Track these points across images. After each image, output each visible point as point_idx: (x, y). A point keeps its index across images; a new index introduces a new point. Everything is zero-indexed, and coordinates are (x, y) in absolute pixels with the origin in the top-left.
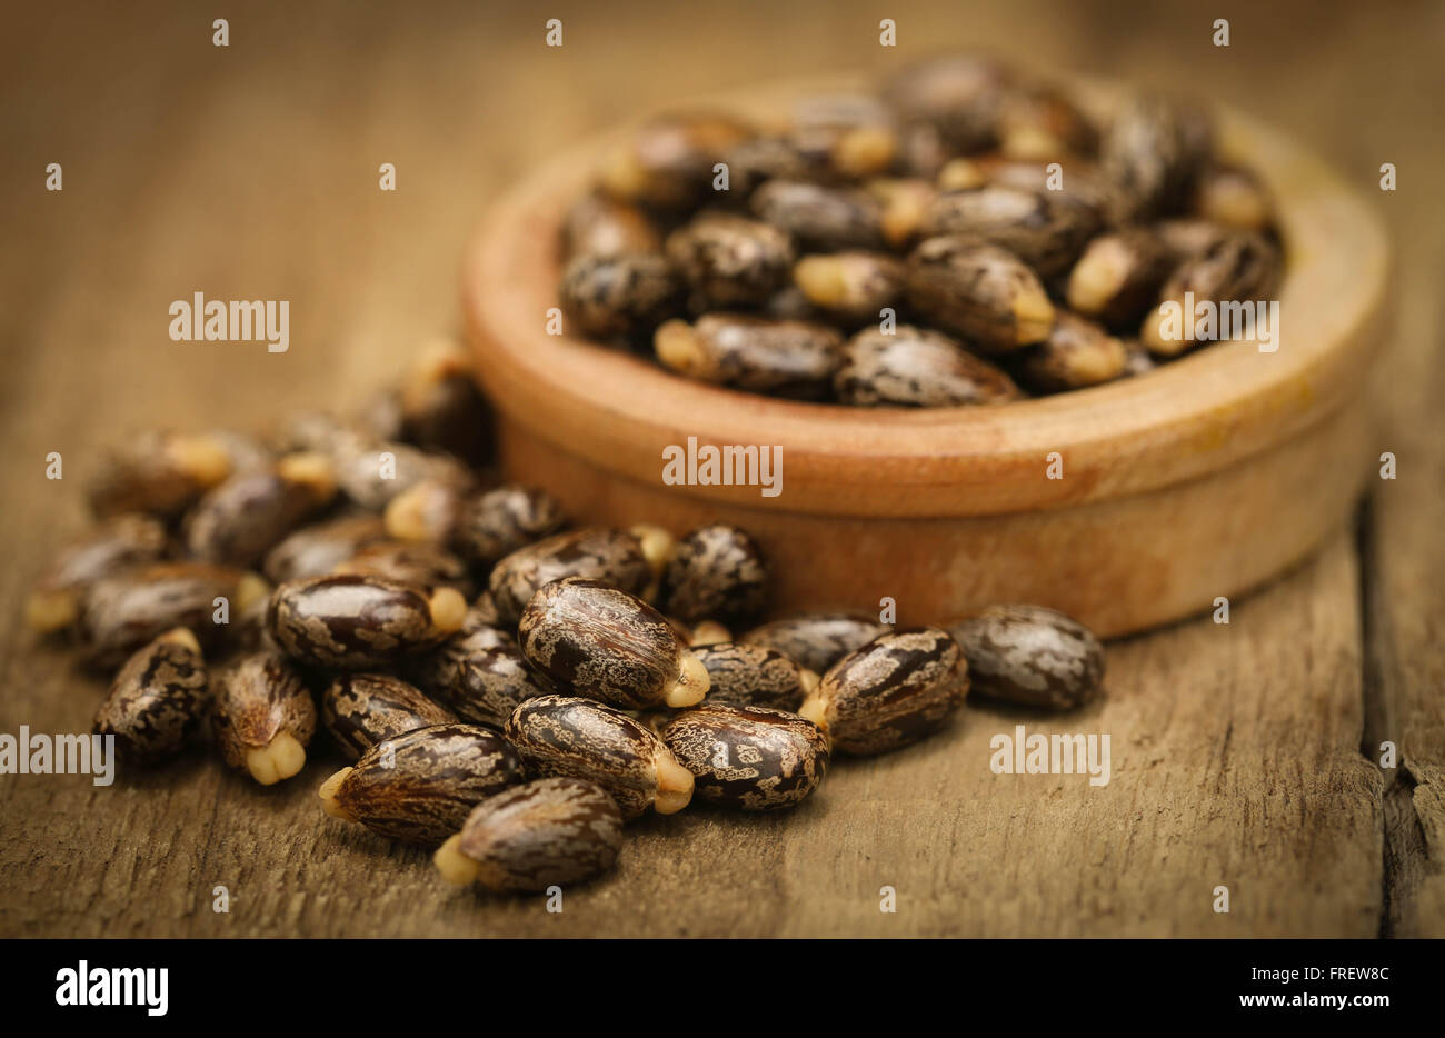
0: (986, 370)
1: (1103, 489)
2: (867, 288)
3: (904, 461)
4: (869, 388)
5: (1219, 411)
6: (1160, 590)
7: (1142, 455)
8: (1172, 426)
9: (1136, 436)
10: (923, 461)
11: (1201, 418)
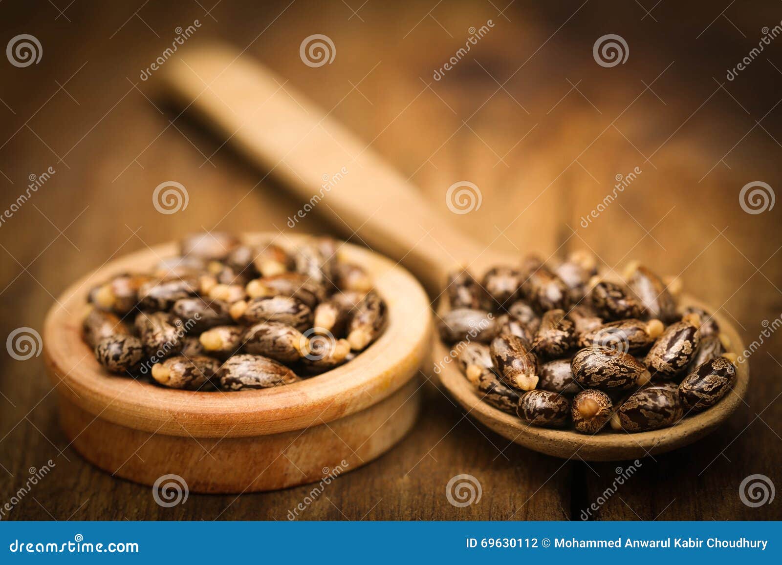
0: (284, 369)
1: (348, 411)
2: (230, 340)
3: (270, 411)
4: (237, 381)
5: (387, 373)
6: (368, 447)
7: (362, 395)
8: (370, 382)
9: (358, 388)
10: (277, 410)
11: (381, 377)
